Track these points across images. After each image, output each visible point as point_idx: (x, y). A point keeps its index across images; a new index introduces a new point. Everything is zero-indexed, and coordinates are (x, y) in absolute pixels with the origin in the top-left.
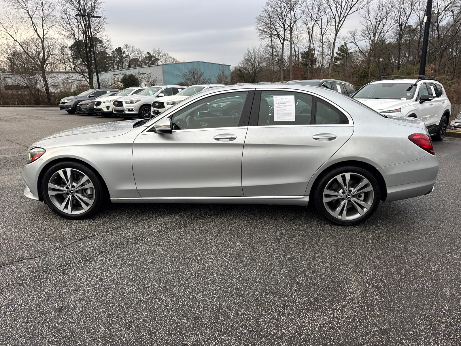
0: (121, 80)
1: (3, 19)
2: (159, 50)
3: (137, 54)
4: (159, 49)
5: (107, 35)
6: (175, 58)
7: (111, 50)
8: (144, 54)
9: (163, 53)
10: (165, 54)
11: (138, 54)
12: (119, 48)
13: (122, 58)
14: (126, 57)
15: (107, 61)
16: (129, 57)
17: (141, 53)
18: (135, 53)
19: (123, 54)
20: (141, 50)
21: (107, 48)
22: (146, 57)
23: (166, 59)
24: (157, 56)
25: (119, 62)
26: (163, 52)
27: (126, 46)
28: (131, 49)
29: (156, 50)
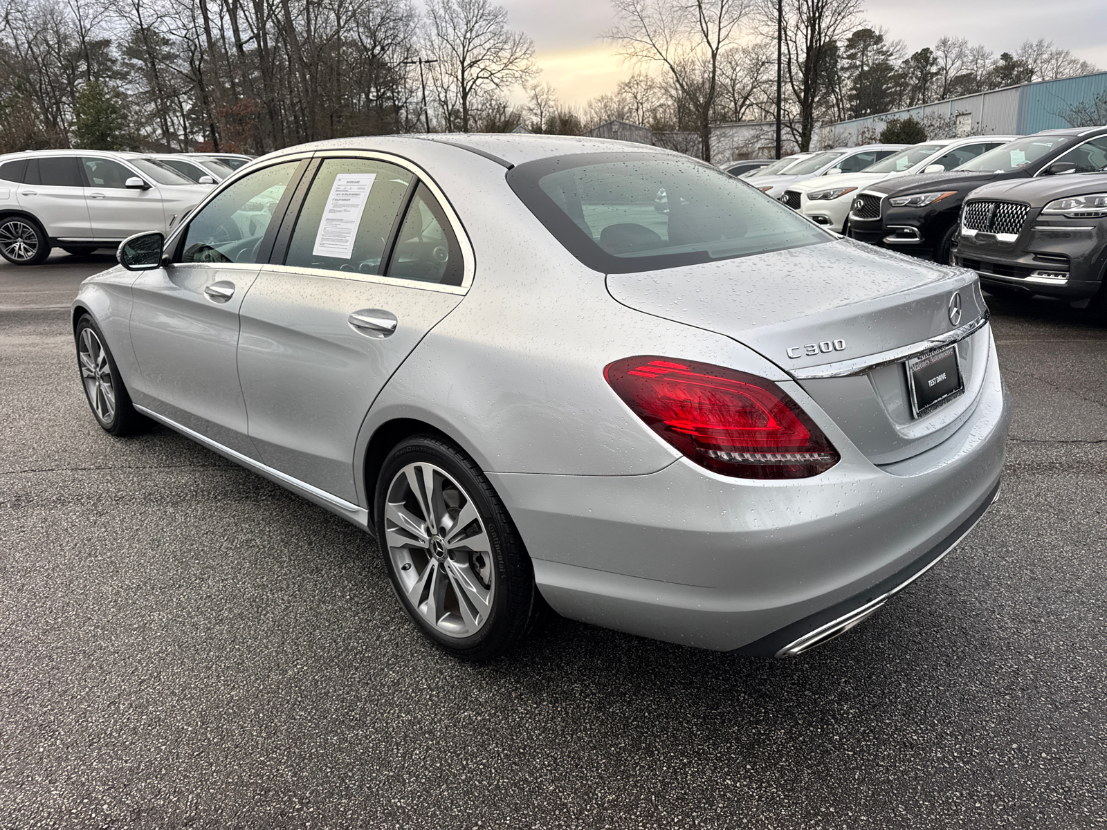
0: (882, 134)
1: (649, 17)
2: (1040, 44)
3: (972, 62)
4: (1041, 42)
5: (865, 21)
6: (1089, 63)
7: (899, 58)
8: (994, 59)
9: (1054, 51)
10: (1059, 54)
11: (975, 61)
12: (923, 50)
13: (926, 78)
14: (936, 74)
15: (890, 88)
16: (947, 72)
17: (984, 57)
18: (965, 59)
19: (932, 65)
20: (987, 50)
21: (891, 55)
22: (997, 70)
23: (1058, 67)
24: (1030, 61)
25: (916, 89)
26: (1053, 49)
27: (944, 42)
28: (955, 51)
29: (1032, 46)
